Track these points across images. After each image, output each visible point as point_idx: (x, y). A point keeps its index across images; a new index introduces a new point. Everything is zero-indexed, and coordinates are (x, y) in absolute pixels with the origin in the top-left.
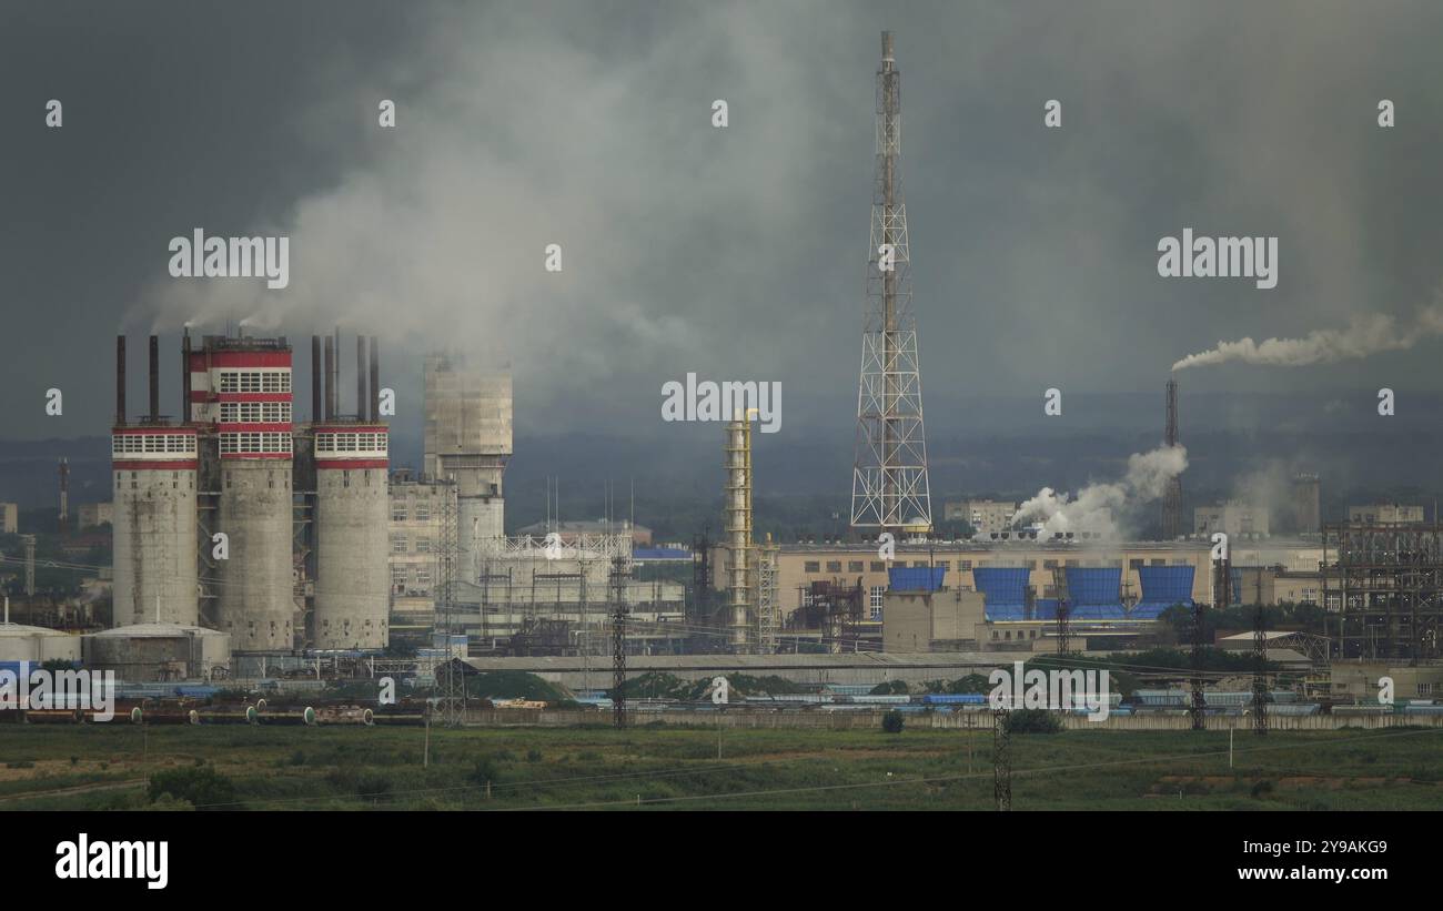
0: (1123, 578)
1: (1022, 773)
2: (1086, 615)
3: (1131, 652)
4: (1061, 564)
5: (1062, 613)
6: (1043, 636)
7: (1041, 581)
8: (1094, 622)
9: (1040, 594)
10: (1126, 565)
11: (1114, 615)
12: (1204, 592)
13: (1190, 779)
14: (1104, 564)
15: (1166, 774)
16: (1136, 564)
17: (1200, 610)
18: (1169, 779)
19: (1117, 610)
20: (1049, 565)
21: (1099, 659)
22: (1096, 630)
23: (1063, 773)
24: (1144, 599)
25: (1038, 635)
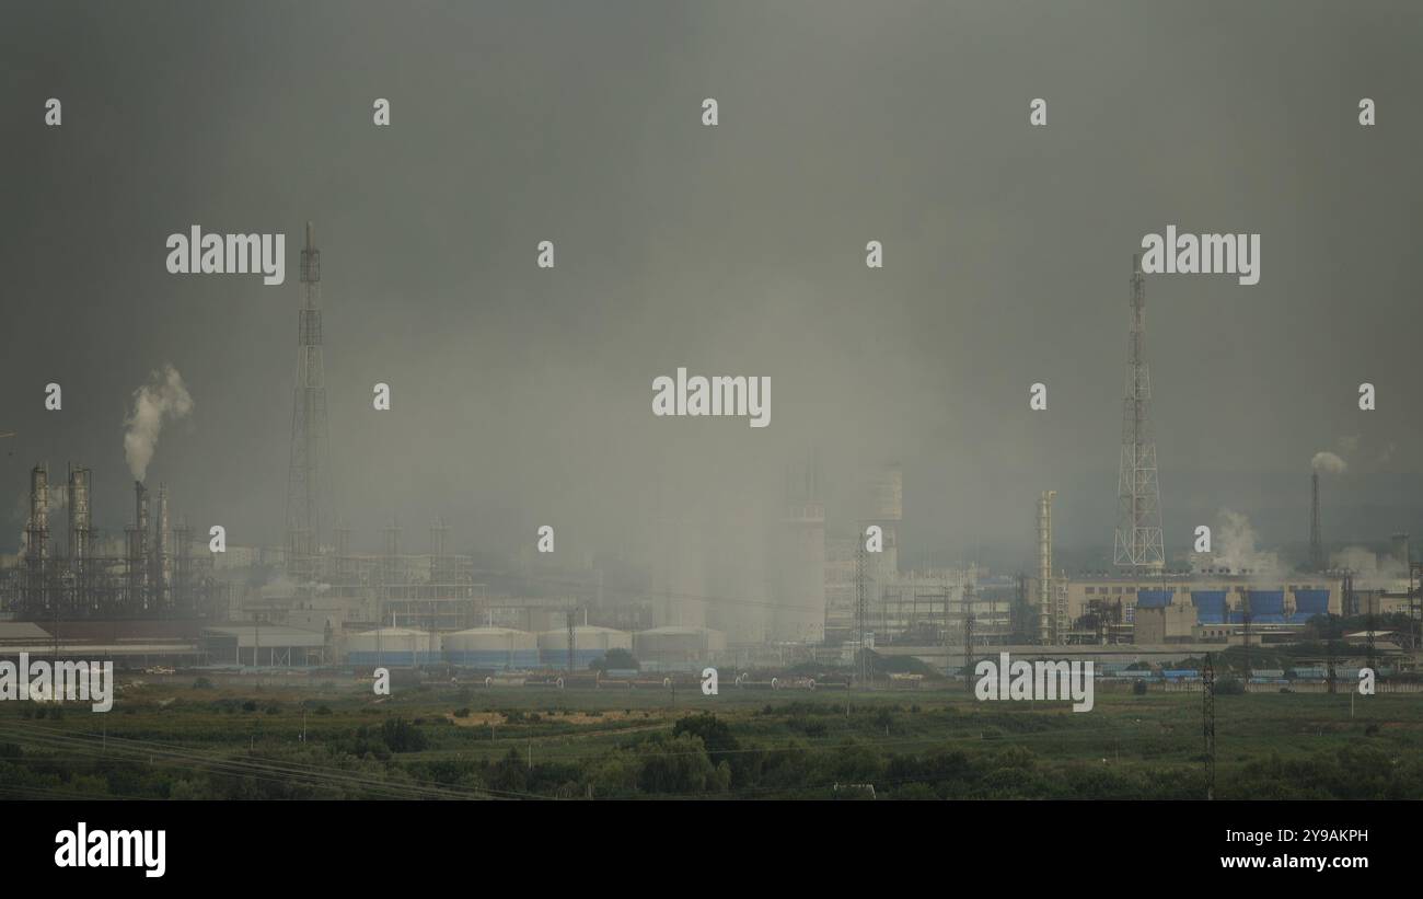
0: (1285, 597)
1: (1221, 720)
2: (1262, 621)
3: (1289, 644)
4: (1246, 589)
5: (1246, 619)
6: (1235, 635)
7: (1233, 599)
8: (1267, 626)
9: (1233, 608)
10: (1286, 589)
11: (1280, 621)
12: (1336, 606)
13: (1326, 724)
14: (1274, 589)
15: (1312, 720)
16: (1292, 589)
17: (1333, 617)
18: (1313, 724)
19: (1281, 617)
20: (1239, 590)
21: (1271, 649)
22: (1269, 630)
23: (1247, 720)
24: (1297, 611)
25: (1231, 633)
